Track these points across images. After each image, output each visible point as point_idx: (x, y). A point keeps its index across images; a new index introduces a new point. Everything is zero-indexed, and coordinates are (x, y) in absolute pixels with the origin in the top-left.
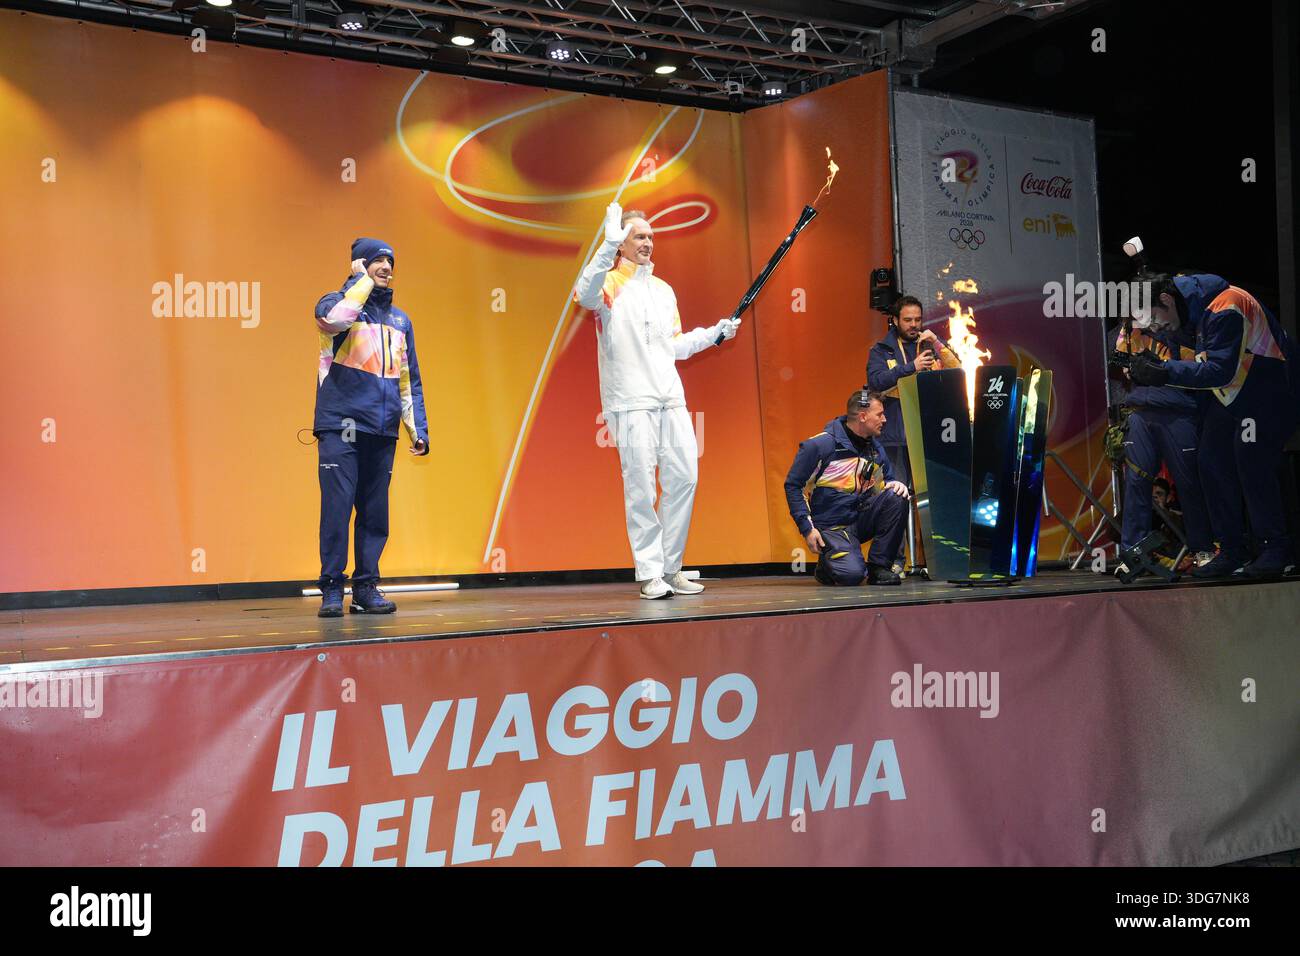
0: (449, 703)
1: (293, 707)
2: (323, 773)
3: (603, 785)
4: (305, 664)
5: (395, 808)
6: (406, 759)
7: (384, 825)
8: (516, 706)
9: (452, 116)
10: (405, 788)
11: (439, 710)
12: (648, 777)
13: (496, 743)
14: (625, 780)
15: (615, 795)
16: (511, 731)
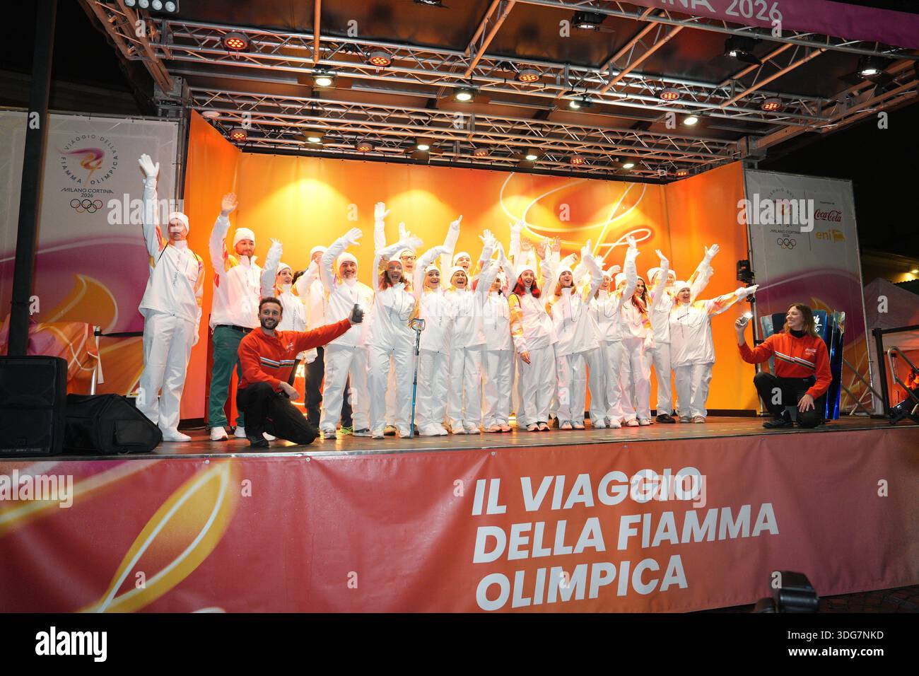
0: (552, 477)
1: (481, 476)
2: (494, 509)
3: (626, 520)
4: (486, 456)
5: (527, 527)
6: (532, 503)
7: (522, 534)
8: (583, 480)
9: (526, 192)
10: (532, 517)
11: (547, 480)
12: (648, 517)
13: (574, 498)
14: (636, 518)
15: (632, 526)
16: (581, 492)
